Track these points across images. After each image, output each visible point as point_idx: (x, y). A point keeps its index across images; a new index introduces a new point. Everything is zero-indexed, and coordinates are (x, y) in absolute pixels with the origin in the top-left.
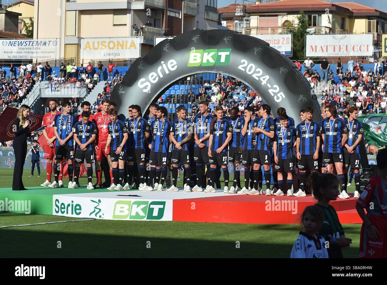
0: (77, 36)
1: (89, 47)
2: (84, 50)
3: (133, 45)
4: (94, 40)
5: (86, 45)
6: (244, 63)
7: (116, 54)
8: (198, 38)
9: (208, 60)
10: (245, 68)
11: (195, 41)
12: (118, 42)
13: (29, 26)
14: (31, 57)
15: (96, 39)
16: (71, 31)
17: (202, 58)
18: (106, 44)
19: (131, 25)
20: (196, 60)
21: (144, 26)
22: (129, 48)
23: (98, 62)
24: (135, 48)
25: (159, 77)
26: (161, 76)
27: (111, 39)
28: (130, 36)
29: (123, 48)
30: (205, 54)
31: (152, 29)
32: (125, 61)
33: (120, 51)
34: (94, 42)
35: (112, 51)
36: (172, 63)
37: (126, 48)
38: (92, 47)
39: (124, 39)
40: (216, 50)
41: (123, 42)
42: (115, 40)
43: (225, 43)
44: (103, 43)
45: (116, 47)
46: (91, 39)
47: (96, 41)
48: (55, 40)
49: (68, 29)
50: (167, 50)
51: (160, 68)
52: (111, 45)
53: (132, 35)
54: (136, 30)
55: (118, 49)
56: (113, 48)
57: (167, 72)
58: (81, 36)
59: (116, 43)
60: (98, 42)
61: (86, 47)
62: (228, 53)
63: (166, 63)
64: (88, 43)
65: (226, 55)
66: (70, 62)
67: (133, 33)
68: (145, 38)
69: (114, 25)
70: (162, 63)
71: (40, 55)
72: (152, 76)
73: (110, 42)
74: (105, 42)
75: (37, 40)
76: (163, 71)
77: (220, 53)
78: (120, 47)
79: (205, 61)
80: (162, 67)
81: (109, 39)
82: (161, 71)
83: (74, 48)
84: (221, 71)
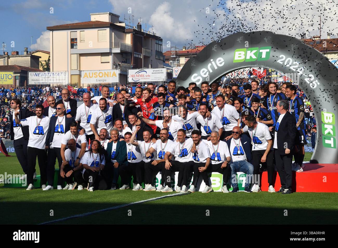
0: (78, 69)
1: (87, 76)
2: (84, 78)
3: (114, 74)
4: (89, 72)
5: (85, 74)
6: (282, 58)
7: (104, 80)
8: (242, 39)
9: (251, 57)
10: (284, 62)
11: (240, 42)
12: (105, 73)
13: (45, 65)
14: (50, 83)
15: (91, 71)
16: (75, 66)
17: (246, 55)
18: (98, 74)
19: (112, 62)
20: (240, 57)
21: (120, 63)
22: (112, 76)
23: (92, 85)
24: (116, 76)
25: (209, 72)
26: (211, 71)
27: (101, 71)
28: (112, 69)
29: (108, 77)
30: (248, 52)
31: (125, 65)
32: (109, 84)
33: (106, 78)
34: (90, 73)
35: (101, 79)
36: (220, 60)
37: (110, 77)
38: (88, 76)
39: (109, 71)
40: (258, 48)
41: (108, 72)
42: (103, 72)
43: (266, 42)
44: (96, 74)
45: (104, 76)
46: (87, 71)
47: (91, 72)
48: (65, 72)
49: (72, 65)
50: (215, 50)
51: (210, 65)
52: (101, 75)
53: (113, 68)
54: (116, 66)
55: (105, 77)
56: (101, 77)
57: (216, 68)
58: (81, 70)
59: (104, 74)
60: (92, 73)
61: (85, 76)
62: (268, 50)
63: (215, 61)
64: (86, 74)
65: (266, 52)
66: (75, 85)
67: (114, 67)
68: (121, 70)
69: (102, 63)
70: (211, 61)
71: (55, 81)
72: (204, 71)
73: (100, 73)
74: (97, 73)
75: (53, 72)
76: (212, 67)
77: (261, 51)
78: (106, 76)
79: (248, 58)
80: (212, 64)
81: (99, 71)
82: (211, 67)
83: (77, 77)
84: (262, 65)
